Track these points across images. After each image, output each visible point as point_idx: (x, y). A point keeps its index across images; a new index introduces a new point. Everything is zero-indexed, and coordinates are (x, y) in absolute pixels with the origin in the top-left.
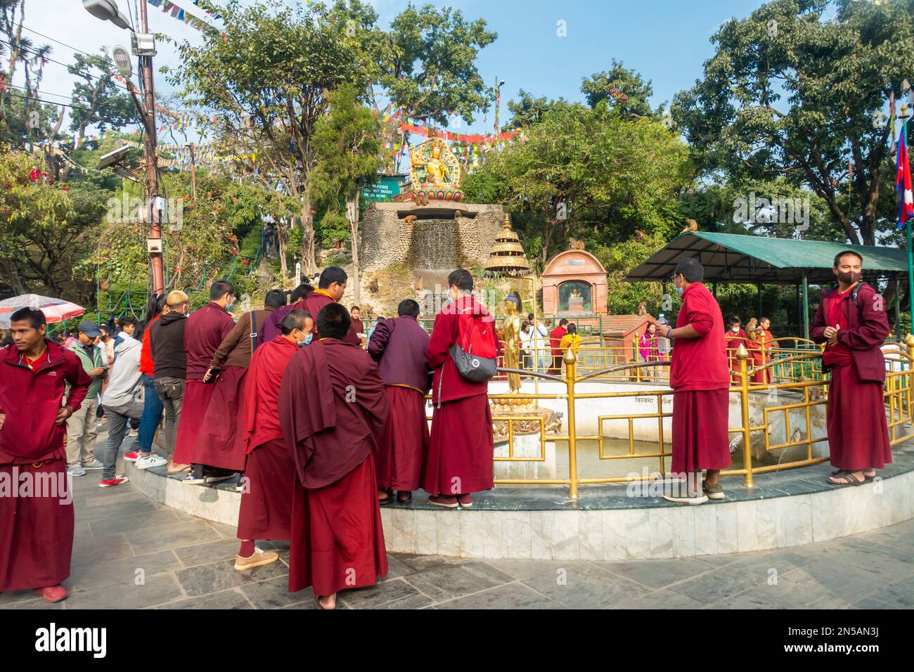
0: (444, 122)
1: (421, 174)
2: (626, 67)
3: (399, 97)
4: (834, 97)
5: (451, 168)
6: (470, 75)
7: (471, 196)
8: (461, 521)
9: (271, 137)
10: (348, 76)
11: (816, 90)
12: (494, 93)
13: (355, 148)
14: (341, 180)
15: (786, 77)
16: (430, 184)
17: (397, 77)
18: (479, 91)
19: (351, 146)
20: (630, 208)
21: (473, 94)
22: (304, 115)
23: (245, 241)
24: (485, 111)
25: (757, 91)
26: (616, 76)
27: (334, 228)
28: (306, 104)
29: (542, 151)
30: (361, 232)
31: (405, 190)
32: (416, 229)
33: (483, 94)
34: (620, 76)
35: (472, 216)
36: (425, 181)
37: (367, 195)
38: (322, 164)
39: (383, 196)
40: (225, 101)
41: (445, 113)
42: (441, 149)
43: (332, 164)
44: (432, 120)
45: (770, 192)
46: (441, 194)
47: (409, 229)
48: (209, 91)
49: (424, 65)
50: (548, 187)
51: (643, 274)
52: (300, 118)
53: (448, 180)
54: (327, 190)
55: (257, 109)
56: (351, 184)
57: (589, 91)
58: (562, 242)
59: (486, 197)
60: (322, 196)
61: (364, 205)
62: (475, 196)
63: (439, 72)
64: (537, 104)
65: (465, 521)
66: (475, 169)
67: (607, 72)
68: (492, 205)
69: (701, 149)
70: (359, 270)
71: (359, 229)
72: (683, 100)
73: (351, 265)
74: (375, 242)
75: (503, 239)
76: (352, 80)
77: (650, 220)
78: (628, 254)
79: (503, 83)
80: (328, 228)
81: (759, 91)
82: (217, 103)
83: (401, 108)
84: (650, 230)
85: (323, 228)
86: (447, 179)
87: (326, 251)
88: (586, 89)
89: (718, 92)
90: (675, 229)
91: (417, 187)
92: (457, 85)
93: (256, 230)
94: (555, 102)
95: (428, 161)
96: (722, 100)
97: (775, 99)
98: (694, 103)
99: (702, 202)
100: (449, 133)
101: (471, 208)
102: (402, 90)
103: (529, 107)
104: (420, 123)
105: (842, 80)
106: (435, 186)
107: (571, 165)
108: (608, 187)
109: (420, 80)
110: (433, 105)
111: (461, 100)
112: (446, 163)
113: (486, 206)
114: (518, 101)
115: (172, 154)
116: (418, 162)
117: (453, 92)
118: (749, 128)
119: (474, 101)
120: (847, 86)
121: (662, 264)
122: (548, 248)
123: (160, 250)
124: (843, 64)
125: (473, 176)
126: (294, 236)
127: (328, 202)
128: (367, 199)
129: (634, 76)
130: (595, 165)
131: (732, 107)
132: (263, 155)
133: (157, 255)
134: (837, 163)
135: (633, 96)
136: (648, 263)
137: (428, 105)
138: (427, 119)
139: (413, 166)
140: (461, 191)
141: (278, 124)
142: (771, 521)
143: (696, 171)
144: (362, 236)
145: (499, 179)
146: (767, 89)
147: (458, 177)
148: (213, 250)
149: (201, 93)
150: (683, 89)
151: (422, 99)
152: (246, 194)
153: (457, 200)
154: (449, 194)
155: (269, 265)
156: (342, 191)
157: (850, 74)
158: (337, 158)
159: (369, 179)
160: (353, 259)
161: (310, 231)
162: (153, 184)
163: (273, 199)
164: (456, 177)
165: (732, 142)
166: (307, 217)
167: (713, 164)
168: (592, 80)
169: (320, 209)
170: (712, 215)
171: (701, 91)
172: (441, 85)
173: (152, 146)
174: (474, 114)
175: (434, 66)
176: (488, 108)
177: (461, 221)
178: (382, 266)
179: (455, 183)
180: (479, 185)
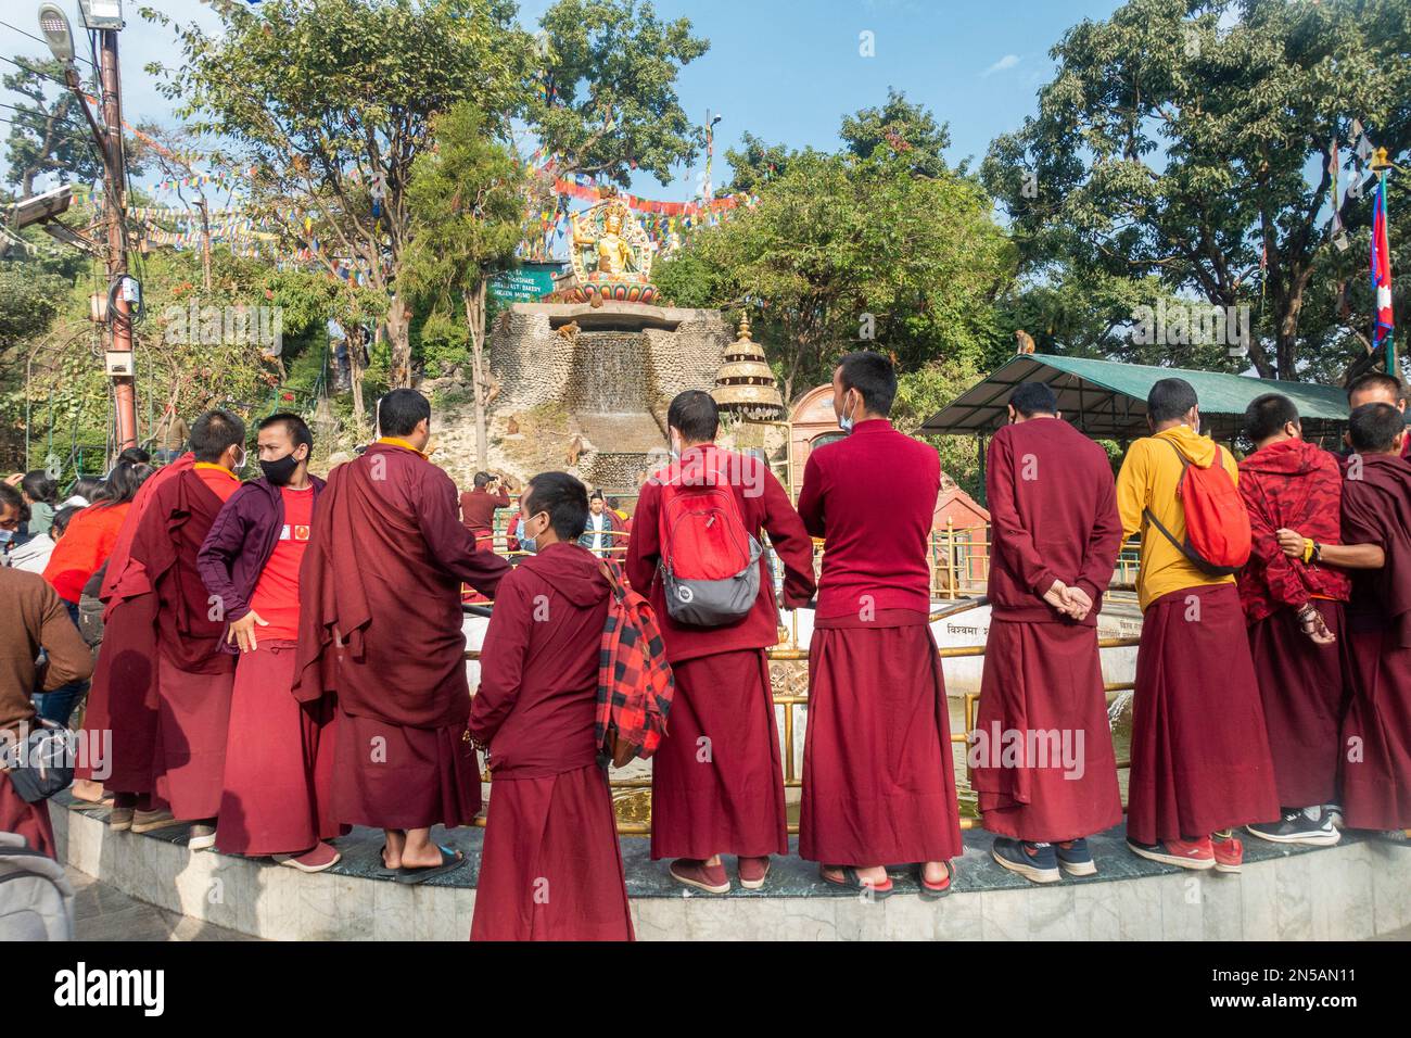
0: (624, 180)
1: (589, 258)
2: (911, 101)
3: (553, 139)
4: (1245, 145)
5: (637, 249)
6: (665, 106)
7: (669, 294)
8: (690, 920)
9: (338, 190)
10: (468, 91)
11: (1216, 133)
12: (704, 135)
13: (479, 208)
14: (456, 262)
15: (1164, 116)
16: (604, 275)
17: (549, 105)
18: (680, 133)
19: (473, 206)
20: (921, 319)
21: (669, 135)
22: (394, 156)
23: (295, 364)
24: (689, 164)
25: (1120, 138)
26: (895, 114)
27: (445, 343)
28: (398, 137)
29: (786, 223)
30: (489, 352)
31: (562, 287)
32: (580, 346)
33: (687, 137)
34: (900, 115)
35: (671, 327)
36: (594, 270)
37: (499, 293)
38: (423, 234)
39: (526, 296)
40: (258, 127)
41: (625, 166)
42: (622, 217)
43: (439, 235)
44: (605, 176)
45: (1127, 299)
46: (620, 290)
47: (569, 348)
48: (231, 110)
49: (592, 89)
50: (797, 282)
51: (949, 422)
52: (388, 164)
53: (632, 268)
54: (430, 277)
55: (315, 144)
56: (472, 269)
57: (852, 137)
58: (816, 371)
59: (693, 298)
60: (422, 288)
61: (495, 308)
62: (676, 295)
63: (618, 100)
64: (771, 156)
65: (698, 921)
66: (676, 253)
67: (880, 107)
68: (704, 311)
69: (1031, 228)
70: (486, 412)
71: (485, 346)
72: (1004, 150)
73: (473, 404)
74: (513, 367)
75: (739, 356)
76: (475, 100)
77: (952, 338)
78: (920, 391)
79: (719, 119)
80: (434, 344)
81: (1125, 138)
82: (246, 130)
83: (555, 155)
84: (954, 352)
85: (426, 344)
86: (630, 267)
87: (431, 382)
88: (847, 134)
89: (1060, 138)
90: (992, 353)
91: (581, 278)
92: (646, 122)
93: (316, 346)
94: (799, 155)
95: (600, 237)
96: (1065, 149)
97: (1148, 150)
98: (1022, 154)
99: (1033, 310)
100: (632, 198)
101: (670, 314)
102: (557, 127)
103: (759, 160)
104: (586, 179)
105: (1258, 119)
106: (611, 278)
107: (833, 244)
108: (892, 282)
109: (586, 111)
110: (606, 152)
111: (651, 145)
112: (630, 241)
113: (693, 311)
114: (741, 150)
115: (181, 226)
116: (584, 238)
117: (639, 131)
118: (1111, 193)
119: (673, 147)
120: (1266, 128)
121: (979, 407)
122: (794, 380)
123: (129, 372)
124: (1259, 94)
125: (672, 264)
126: (377, 356)
127: (433, 298)
128: (500, 298)
129: (922, 114)
130: (872, 245)
131: (1079, 162)
132: (327, 223)
133: (125, 380)
134: (1237, 254)
135: (920, 146)
136: (957, 405)
137: (600, 152)
138: (598, 176)
139: (576, 245)
140: (654, 287)
141: (350, 171)
142: (1302, 898)
143: (1020, 263)
144: (490, 357)
145: (715, 268)
146: (1136, 133)
147: (649, 265)
148: (241, 378)
149: (218, 112)
150: (1005, 133)
151: (589, 142)
152: (293, 284)
153: (647, 300)
154: (635, 291)
155: (334, 402)
156: (457, 281)
157: (1270, 108)
158: (449, 226)
159: (503, 264)
160: (476, 393)
161: (403, 348)
162: (117, 256)
163: (340, 292)
164: (645, 265)
165: (1085, 216)
166: (398, 324)
167: (1053, 249)
168: (857, 121)
169: (419, 310)
170: (1050, 330)
171: (1034, 135)
172: (620, 120)
173: (116, 188)
174: (672, 169)
175: (609, 90)
176: (695, 160)
177: (652, 334)
178: (523, 408)
179: (644, 274)
180: (682, 278)
